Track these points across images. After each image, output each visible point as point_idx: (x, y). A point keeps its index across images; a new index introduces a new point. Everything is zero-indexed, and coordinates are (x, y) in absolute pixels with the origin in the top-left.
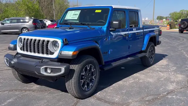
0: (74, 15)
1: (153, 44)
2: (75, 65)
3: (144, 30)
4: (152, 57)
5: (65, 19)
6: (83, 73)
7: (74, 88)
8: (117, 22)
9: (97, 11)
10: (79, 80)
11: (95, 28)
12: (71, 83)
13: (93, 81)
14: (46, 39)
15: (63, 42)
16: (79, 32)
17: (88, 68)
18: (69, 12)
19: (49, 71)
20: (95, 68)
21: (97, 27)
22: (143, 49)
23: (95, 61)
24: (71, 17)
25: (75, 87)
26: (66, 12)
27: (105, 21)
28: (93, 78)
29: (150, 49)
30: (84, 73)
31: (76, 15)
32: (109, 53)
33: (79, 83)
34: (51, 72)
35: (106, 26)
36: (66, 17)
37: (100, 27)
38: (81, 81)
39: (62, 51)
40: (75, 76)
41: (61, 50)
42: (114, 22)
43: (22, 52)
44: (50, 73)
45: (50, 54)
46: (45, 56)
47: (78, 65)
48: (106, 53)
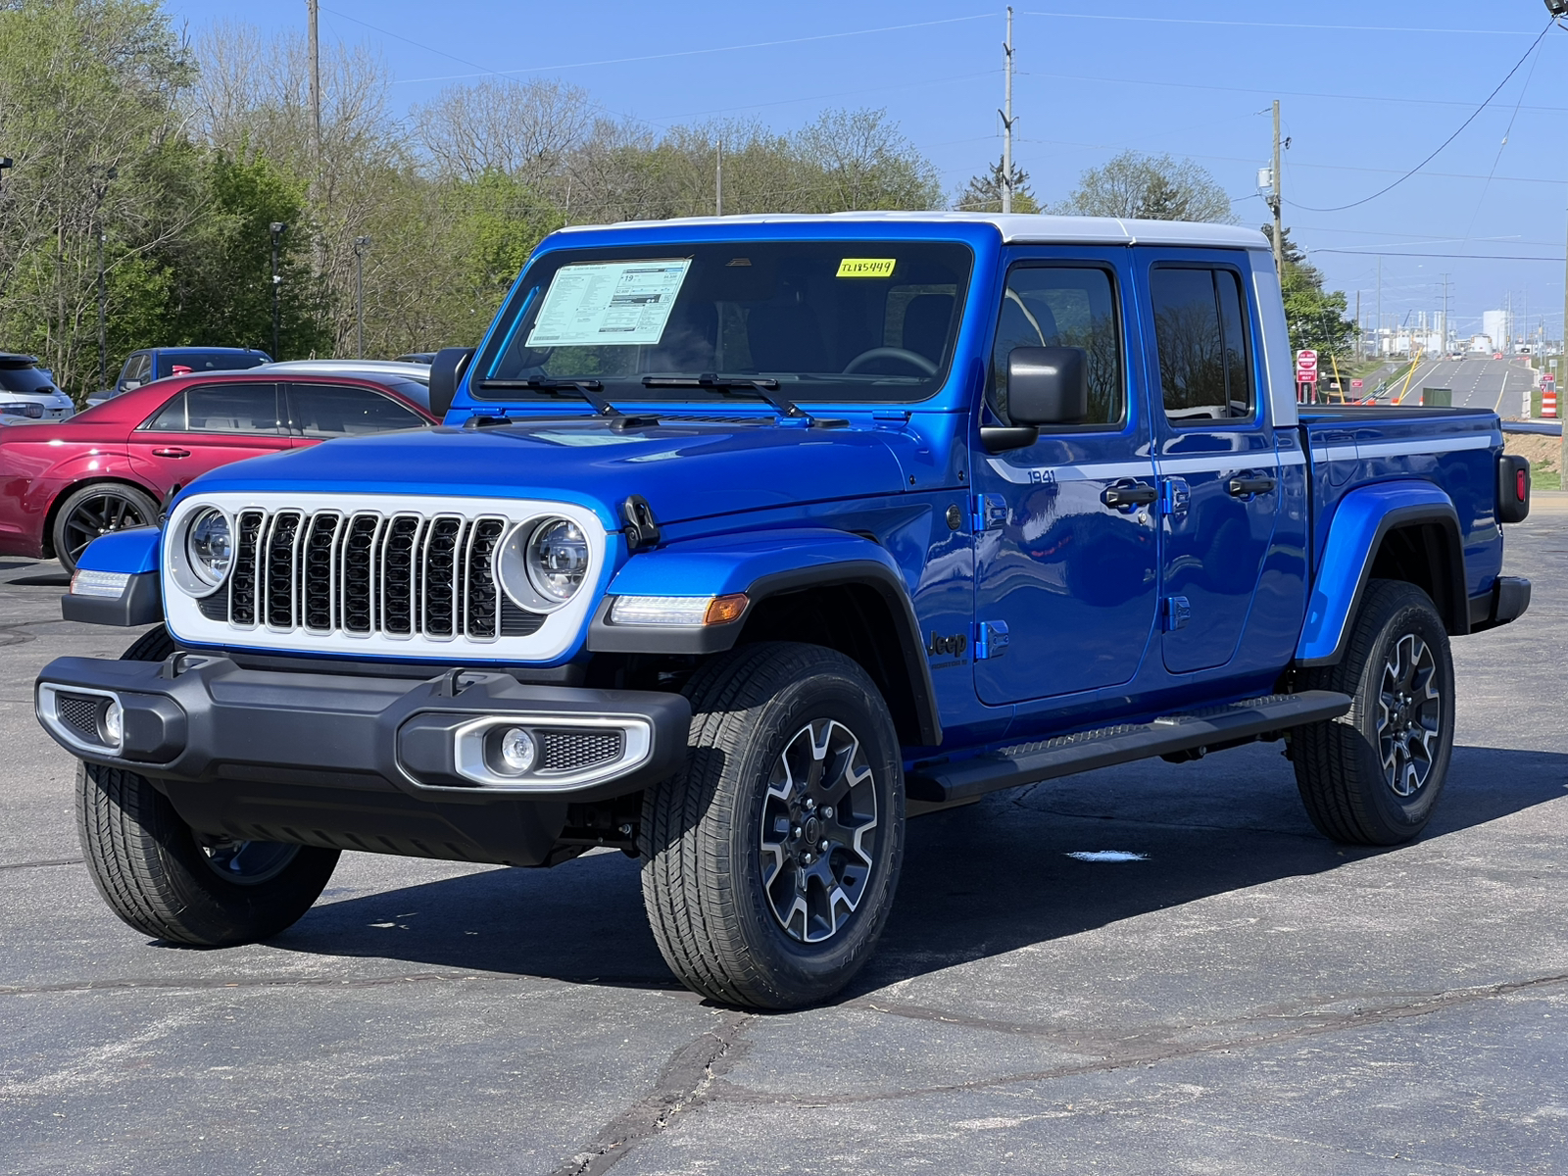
0: (618, 301)
1: (1422, 604)
2: (716, 716)
3: (1318, 454)
4: (1415, 746)
5: (531, 343)
6: (781, 789)
7: (714, 896)
8: (1050, 371)
9: (850, 268)
10: (753, 840)
11: (844, 423)
12: (689, 861)
13: (850, 869)
14: (470, 509)
15: (622, 527)
16: (671, 455)
17: (819, 754)
18: (562, 273)
19: (517, 757)
20: (868, 757)
21: (862, 414)
22: (1314, 652)
23: (872, 700)
24: (597, 322)
25: (722, 887)
26: (541, 277)
27: (935, 361)
28: (857, 847)
29: (1388, 654)
30: (789, 782)
31: (642, 300)
32: (982, 649)
33: (756, 862)
34: (540, 762)
35: (946, 398)
36: (538, 322)
37: (894, 408)
38: (765, 847)
39: (616, 597)
40: (726, 798)
41: (606, 595)
42: (1018, 370)
43: (226, 632)
44: (528, 774)
45: (503, 632)
46: (461, 645)
47: (741, 714)
48: (956, 647)
